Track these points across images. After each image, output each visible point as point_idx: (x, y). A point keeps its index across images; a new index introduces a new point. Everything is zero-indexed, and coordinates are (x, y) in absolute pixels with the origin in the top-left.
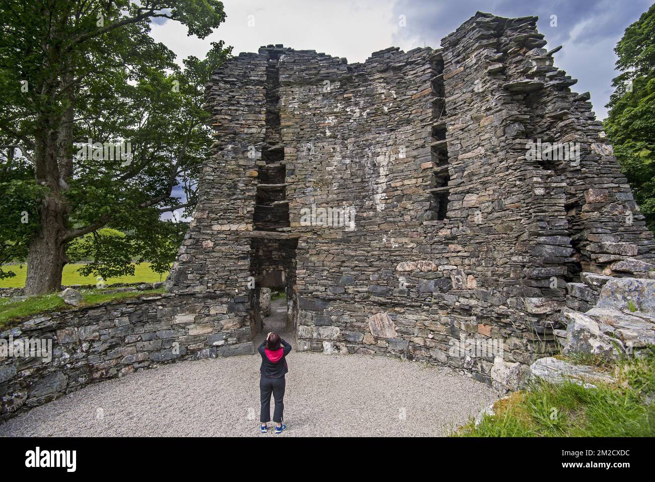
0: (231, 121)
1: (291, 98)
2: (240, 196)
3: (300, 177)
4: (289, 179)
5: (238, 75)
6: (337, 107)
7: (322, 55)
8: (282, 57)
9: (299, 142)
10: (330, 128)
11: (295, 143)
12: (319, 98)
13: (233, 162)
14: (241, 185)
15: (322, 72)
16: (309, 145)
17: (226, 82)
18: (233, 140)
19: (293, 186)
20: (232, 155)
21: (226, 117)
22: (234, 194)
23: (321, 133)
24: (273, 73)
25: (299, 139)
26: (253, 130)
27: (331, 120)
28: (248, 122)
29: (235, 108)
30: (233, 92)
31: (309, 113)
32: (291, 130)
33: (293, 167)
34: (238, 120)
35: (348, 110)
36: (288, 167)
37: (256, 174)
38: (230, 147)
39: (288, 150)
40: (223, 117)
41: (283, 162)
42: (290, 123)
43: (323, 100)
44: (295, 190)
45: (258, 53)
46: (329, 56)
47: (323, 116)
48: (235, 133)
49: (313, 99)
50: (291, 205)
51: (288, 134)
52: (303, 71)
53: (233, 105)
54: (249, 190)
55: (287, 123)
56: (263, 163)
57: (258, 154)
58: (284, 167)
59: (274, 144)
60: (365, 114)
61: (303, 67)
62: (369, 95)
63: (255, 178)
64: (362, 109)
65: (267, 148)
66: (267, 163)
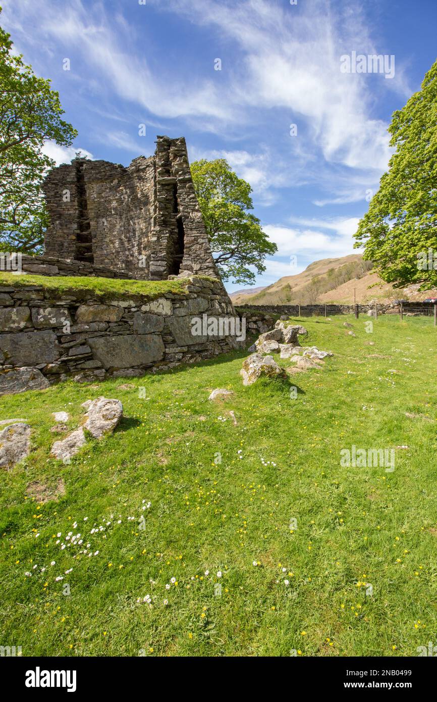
0: (58, 207)
1: (92, 191)
2: (66, 251)
3: (99, 239)
4: (93, 241)
5: (60, 179)
6: (117, 196)
7: (107, 163)
8: (85, 165)
9: (98, 217)
10: (113, 209)
11: (96, 219)
12: (108, 191)
13: (60, 231)
14: (66, 244)
15: (108, 174)
16: (104, 220)
17: (53, 184)
18: (59, 218)
19: (96, 244)
20: (59, 226)
21: (54, 205)
22: (62, 250)
23: (110, 212)
24: (80, 178)
25: (98, 216)
26: (71, 212)
27: (114, 204)
28: (68, 207)
29: (59, 199)
30: (57, 189)
31: (103, 200)
32: (93, 211)
33: (95, 233)
34: (61, 206)
35: (122, 197)
36: (93, 233)
37: (74, 238)
38: (58, 222)
39: (92, 223)
40: (52, 205)
41: (90, 230)
42: (92, 207)
43: (110, 192)
44: (97, 247)
45: (71, 164)
46: (112, 163)
47: (110, 202)
48: (61, 215)
49: (104, 191)
50: (95, 255)
51: (91, 214)
52: (97, 174)
53: (58, 197)
54: (71, 247)
55: (91, 207)
56: (78, 231)
57: (75, 226)
58: (90, 233)
59: (86, 220)
60: (130, 200)
61: (97, 171)
62: (131, 188)
63: (74, 240)
64: (129, 196)
65: (82, 222)
66: (82, 231)
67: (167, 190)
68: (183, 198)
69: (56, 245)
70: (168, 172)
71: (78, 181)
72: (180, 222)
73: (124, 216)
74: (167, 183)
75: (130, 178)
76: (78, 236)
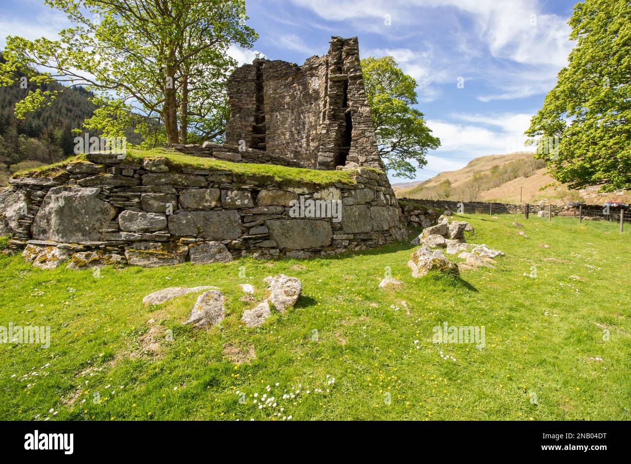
0: (239, 102)
1: (269, 88)
3: (272, 131)
4: (267, 132)
5: (242, 77)
6: (290, 92)
7: (284, 62)
8: (264, 65)
9: (272, 111)
10: (286, 104)
11: (270, 113)
12: (282, 87)
13: (239, 123)
14: (243, 135)
15: (283, 72)
16: (277, 114)
17: (236, 81)
18: (239, 112)
19: (269, 136)
20: (239, 119)
21: (236, 100)
23: (283, 106)
24: (259, 76)
26: (250, 106)
27: (288, 99)
28: (247, 102)
30: (239, 86)
31: (278, 96)
32: (269, 106)
33: (269, 126)
35: (295, 93)
36: (267, 126)
37: (251, 129)
39: (267, 116)
40: (233, 100)
41: (264, 123)
43: (284, 88)
44: (270, 138)
45: (252, 64)
46: (288, 63)
47: (284, 97)
48: (241, 109)
49: (280, 88)
50: (267, 145)
51: (267, 108)
52: (274, 72)
53: (239, 93)
54: (247, 138)
55: (267, 102)
56: (254, 124)
57: (252, 119)
58: (265, 126)
59: (262, 113)
60: (302, 95)
61: (274, 70)
62: (304, 84)
63: (251, 131)
64: (301, 92)
65: (258, 115)
66: (257, 124)
67: (338, 86)
68: (353, 93)
69: (235, 136)
70: (340, 70)
71: (257, 79)
72: (348, 116)
73: (296, 110)
74: (338, 79)
75: (303, 76)
76: (254, 128)
